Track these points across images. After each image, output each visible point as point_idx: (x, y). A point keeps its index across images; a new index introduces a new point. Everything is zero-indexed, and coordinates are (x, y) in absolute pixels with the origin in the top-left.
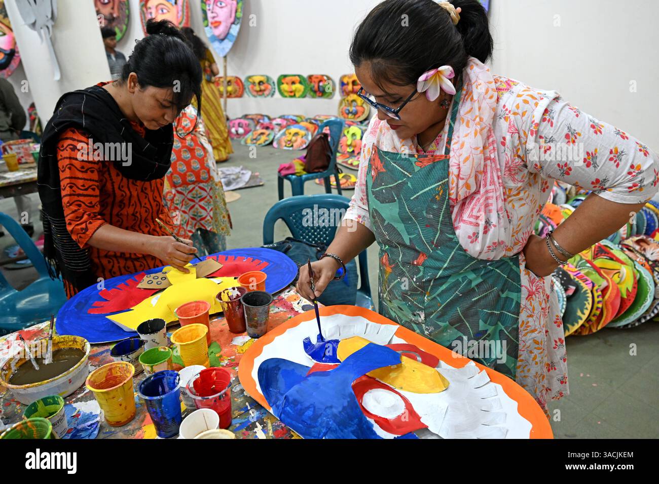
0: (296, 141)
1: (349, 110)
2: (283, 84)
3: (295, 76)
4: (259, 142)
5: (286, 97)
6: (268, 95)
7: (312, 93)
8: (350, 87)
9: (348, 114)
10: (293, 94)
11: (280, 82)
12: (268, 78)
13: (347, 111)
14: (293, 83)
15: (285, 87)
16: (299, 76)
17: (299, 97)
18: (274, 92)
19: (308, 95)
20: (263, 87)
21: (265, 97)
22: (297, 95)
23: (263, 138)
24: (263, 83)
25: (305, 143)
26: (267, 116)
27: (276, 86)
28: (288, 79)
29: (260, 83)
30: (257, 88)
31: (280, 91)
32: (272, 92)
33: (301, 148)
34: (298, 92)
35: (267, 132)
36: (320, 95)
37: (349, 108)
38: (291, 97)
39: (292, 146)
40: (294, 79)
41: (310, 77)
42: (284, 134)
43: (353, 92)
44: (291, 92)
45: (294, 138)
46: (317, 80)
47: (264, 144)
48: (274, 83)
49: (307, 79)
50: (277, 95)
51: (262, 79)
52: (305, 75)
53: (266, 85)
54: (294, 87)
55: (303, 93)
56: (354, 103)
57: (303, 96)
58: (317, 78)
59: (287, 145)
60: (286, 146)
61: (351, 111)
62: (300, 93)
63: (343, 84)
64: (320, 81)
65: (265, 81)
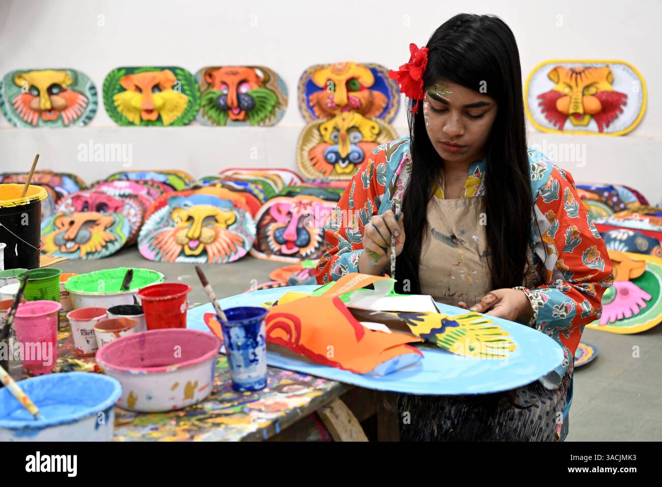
0: (215, 239)
1: (337, 153)
2: (123, 89)
3: (163, 69)
4: (85, 249)
5: (131, 123)
6: (74, 121)
7: (213, 113)
8: (341, 95)
9: (333, 164)
10: (153, 116)
11: (113, 85)
12: (76, 77)
13: (332, 157)
14: (157, 87)
15: (129, 98)
16: (173, 69)
17: (172, 124)
18: (94, 111)
19: (199, 117)
20: (59, 100)
21: (65, 126)
22: (166, 118)
23: (98, 236)
24: (62, 90)
25: (243, 244)
26: (70, 176)
27: (100, 98)
28: (137, 78)
29: (52, 89)
30: (44, 102)
31: (112, 110)
32: (87, 113)
33: (234, 257)
34: (172, 111)
35: (104, 218)
36: (242, 116)
37: (339, 148)
38: (149, 123)
39: (204, 252)
40: (159, 77)
41: (209, 73)
42: (167, 221)
43: (349, 107)
44: (149, 111)
45: (207, 233)
46: (233, 80)
47: (105, 252)
48: (93, 88)
49: (201, 79)
50: (102, 117)
51: (58, 78)
52: (194, 67)
53: (69, 94)
54: (158, 99)
55: (186, 112)
56: (354, 134)
57: (186, 120)
58: (233, 72)
59: (188, 252)
60: (182, 252)
61: (343, 155)
62: (178, 114)
63: (310, 87)
64: (243, 82)
65: (67, 82)
